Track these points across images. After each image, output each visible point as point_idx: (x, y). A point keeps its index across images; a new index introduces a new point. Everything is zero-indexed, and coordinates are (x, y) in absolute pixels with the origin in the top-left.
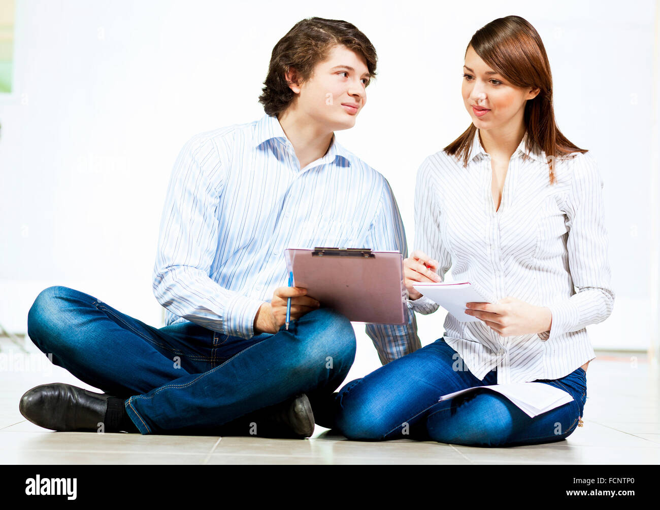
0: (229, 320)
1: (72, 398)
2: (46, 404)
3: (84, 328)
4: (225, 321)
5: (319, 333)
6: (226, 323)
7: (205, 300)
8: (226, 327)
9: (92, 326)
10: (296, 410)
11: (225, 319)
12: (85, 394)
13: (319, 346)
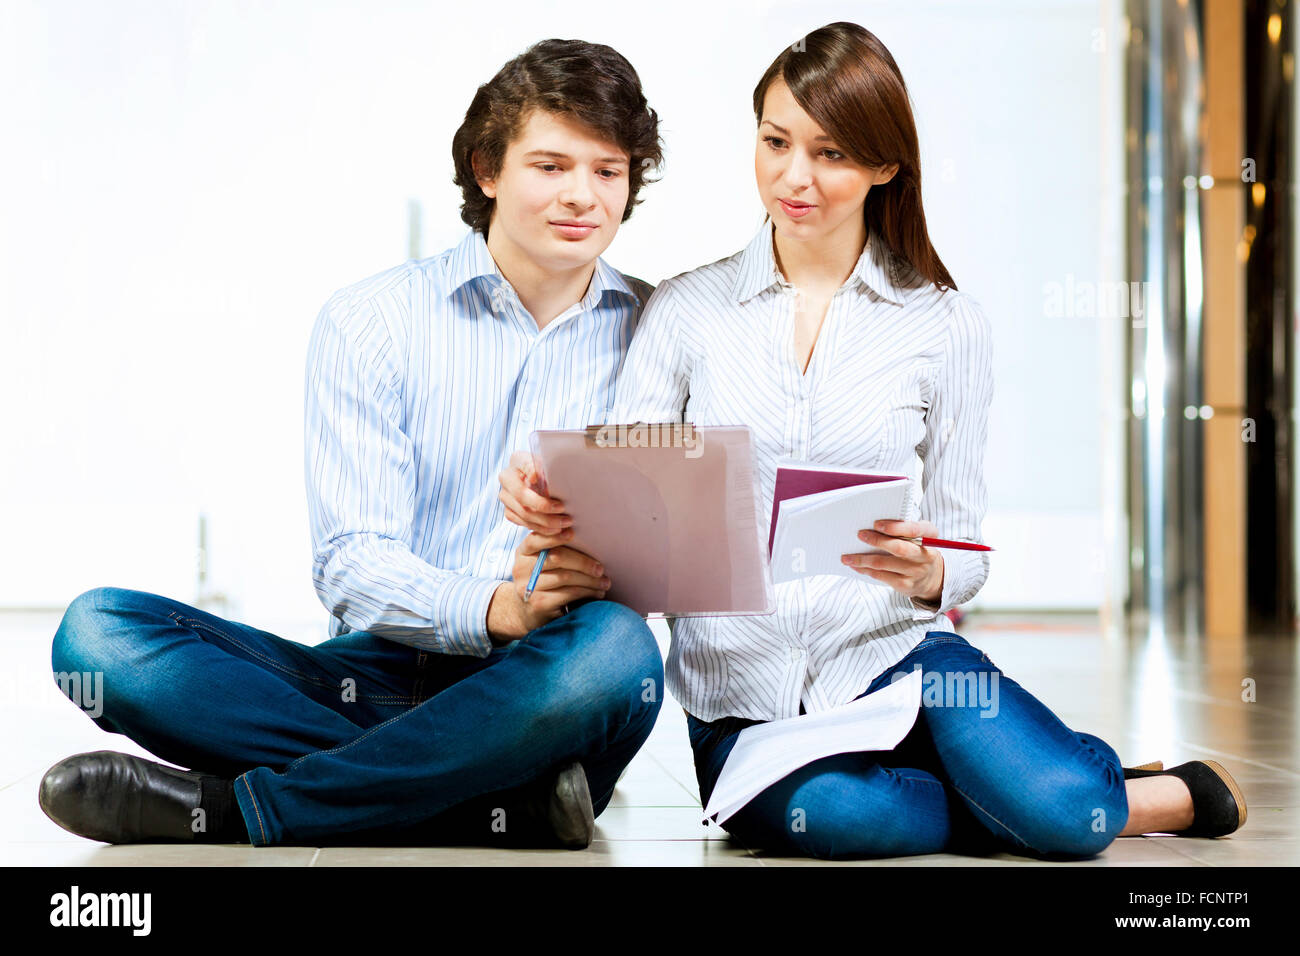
0: (443, 625)
1: (135, 777)
2: (88, 791)
3: (152, 665)
4: (437, 628)
5: (584, 646)
6: (440, 632)
7: (397, 592)
8: (442, 639)
9: (168, 657)
10: (558, 792)
11: (437, 624)
12: (158, 771)
13: (584, 670)
